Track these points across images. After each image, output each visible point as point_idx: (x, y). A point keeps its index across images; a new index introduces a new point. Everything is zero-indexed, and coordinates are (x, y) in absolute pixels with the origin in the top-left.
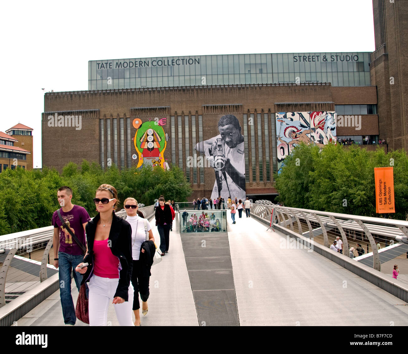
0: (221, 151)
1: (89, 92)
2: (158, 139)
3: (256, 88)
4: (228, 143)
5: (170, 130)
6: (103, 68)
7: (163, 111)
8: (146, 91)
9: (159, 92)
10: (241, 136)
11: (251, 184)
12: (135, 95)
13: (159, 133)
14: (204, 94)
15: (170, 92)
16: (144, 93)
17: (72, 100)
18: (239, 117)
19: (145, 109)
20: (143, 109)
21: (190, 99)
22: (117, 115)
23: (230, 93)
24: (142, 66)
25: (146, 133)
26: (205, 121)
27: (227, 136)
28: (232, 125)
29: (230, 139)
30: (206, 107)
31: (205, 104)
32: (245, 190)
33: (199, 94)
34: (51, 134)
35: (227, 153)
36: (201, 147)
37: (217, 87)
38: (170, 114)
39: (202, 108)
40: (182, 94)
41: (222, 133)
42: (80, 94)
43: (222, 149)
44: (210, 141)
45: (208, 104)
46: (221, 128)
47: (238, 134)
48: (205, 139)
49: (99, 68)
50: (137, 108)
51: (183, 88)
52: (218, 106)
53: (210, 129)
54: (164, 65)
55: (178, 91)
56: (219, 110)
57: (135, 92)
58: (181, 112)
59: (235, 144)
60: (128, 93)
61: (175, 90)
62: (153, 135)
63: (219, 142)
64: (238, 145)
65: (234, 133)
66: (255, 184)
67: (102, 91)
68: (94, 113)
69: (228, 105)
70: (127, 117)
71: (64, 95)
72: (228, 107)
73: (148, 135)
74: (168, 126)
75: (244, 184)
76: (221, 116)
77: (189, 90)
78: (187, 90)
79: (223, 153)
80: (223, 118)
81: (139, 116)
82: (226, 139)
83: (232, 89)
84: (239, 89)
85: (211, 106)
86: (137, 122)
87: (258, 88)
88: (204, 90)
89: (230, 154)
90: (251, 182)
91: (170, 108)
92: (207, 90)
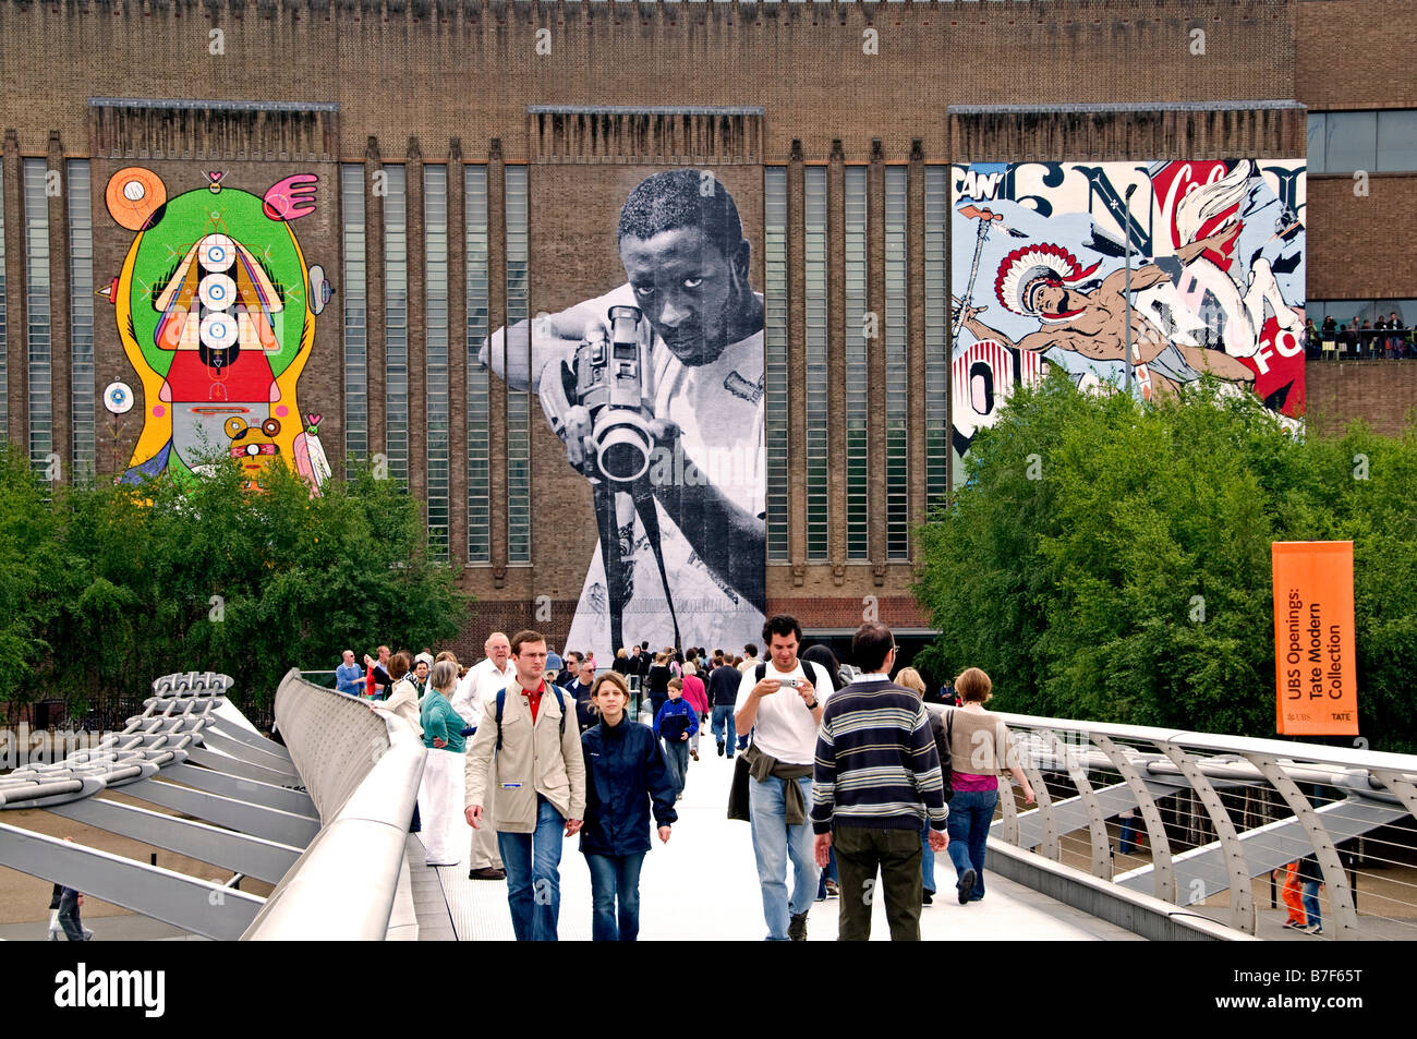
0: (632, 382)
2: (262, 296)
4: (670, 335)
5: (336, 245)
7: (298, 135)
8: (190, 3)
10: (747, 293)
11: (796, 575)
13: (268, 260)
16: (180, 17)
18: (742, 186)
19: (185, 113)
20: (170, 114)
21: (460, 69)
22: (1, 138)
23: (691, 37)
25: (189, 259)
26: (543, 205)
27: (667, 296)
28: (695, 230)
29: (688, 314)
30: (549, 121)
31: (542, 103)
32: (761, 604)
33: (512, 41)
35: (664, 389)
36: (518, 355)
38: (339, 155)
39: (528, 123)
40: (410, 34)
41: (641, 275)
43: (639, 370)
45: (561, 103)
46: (633, 244)
47: (732, 284)
48: (543, 306)
50: (134, 104)
52: (620, 117)
53: (571, 249)
56: (627, 141)
57: (120, 3)
58: (404, 142)
59: (710, 343)
60: (76, 4)
62: (232, 273)
63: (622, 325)
64: (727, 349)
65: (710, 279)
66: (823, 571)
69: (680, 110)
70: (71, 154)
72: (679, 126)
73: (202, 273)
74: (325, 222)
75: (761, 571)
76: (634, 177)
79: (645, 395)
80: (647, 191)
81: (145, 155)
82: (660, 313)
83: (704, 16)
84: (748, 14)
85: (581, 117)
86: (134, 190)
88: (542, 17)
89: (681, 400)
90: (797, 560)
91: (338, 116)
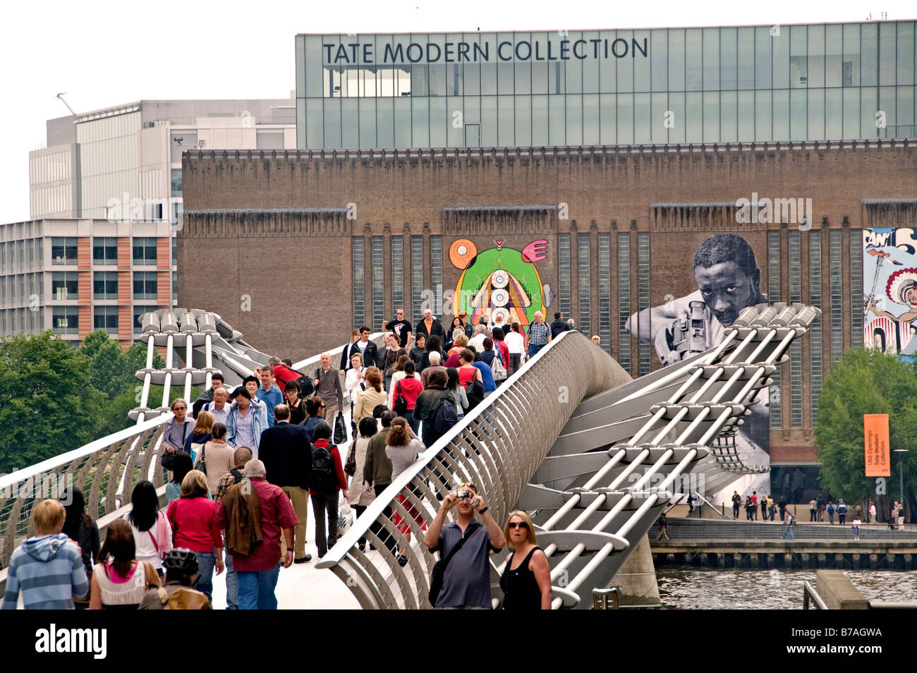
0: (701, 339)
1: (319, 156)
2: (521, 299)
3: (808, 155)
4: (720, 315)
5: (556, 274)
6: (344, 60)
7: (538, 220)
8: (489, 160)
9: (525, 162)
10: (759, 295)
11: (786, 435)
12: (456, 170)
13: (524, 282)
14: (657, 171)
15: (558, 163)
16: (483, 166)
17: (268, 177)
18: (756, 241)
19: (486, 212)
20: (479, 213)
21: (617, 186)
22: (402, 227)
23: (731, 168)
24: (468, 60)
25: (487, 282)
26: (657, 253)
27: (718, 296)
28: (732, 263)
29: (729, 305)
30: (659, 210)
31: (657, 201)
32: (767, 448)
33: (642, 172)
34: (207, 276)
35: (717, 342)
36: (644, 326)
37: (695, 150)
38: (558, 230)
39: (650, 212)
40: (592, 170)
41: (705, 286)
42: (292, 159)
43: (704, 333)
44: (669, 307)
45: (666, 202)
46: (701, 270)
47: (751, 290)
48: (657, 302)
49: (329, 61)
50: (462, 209)
51: (595, 152)
52: (695, 208)
53: (670, 273)
54: (537, 58)
55: (580, 162)
56: (698, 220)
57: (457, 162)
58: (589, 223)
60: (437, 163)
61: (571, 158)
62: (507, 288)
63: (696, 311)
65: (740, 287)
66: (800, 433)
67: (360, 153)
68: (338, 220)
69: (725, 204)
70: (434, 234)
71: (244, 160)
72: (724, 212)
73: (493, 288)
74: (551, 262)
75: (767, 433)
76: (702, 238)
77: (613, 160)
78: (607, 160)
79: (707, 345)
80: (709, 244)
81: (467, 233)
82: (715, 304)
83: (737, 158)
84: (760, 156)
85: (675, 208)
86: (462, 250)
87: (816, 155)
88: (657, 160)
90: (786, 427)
92: (666, 160)
